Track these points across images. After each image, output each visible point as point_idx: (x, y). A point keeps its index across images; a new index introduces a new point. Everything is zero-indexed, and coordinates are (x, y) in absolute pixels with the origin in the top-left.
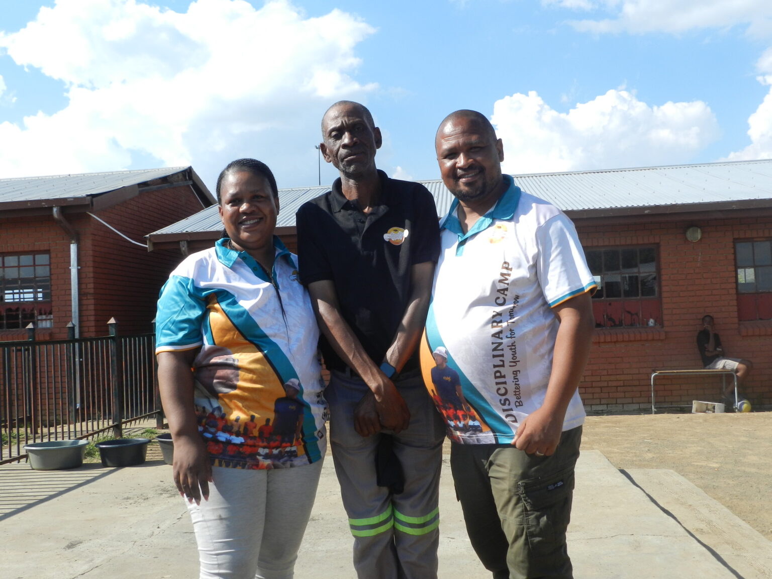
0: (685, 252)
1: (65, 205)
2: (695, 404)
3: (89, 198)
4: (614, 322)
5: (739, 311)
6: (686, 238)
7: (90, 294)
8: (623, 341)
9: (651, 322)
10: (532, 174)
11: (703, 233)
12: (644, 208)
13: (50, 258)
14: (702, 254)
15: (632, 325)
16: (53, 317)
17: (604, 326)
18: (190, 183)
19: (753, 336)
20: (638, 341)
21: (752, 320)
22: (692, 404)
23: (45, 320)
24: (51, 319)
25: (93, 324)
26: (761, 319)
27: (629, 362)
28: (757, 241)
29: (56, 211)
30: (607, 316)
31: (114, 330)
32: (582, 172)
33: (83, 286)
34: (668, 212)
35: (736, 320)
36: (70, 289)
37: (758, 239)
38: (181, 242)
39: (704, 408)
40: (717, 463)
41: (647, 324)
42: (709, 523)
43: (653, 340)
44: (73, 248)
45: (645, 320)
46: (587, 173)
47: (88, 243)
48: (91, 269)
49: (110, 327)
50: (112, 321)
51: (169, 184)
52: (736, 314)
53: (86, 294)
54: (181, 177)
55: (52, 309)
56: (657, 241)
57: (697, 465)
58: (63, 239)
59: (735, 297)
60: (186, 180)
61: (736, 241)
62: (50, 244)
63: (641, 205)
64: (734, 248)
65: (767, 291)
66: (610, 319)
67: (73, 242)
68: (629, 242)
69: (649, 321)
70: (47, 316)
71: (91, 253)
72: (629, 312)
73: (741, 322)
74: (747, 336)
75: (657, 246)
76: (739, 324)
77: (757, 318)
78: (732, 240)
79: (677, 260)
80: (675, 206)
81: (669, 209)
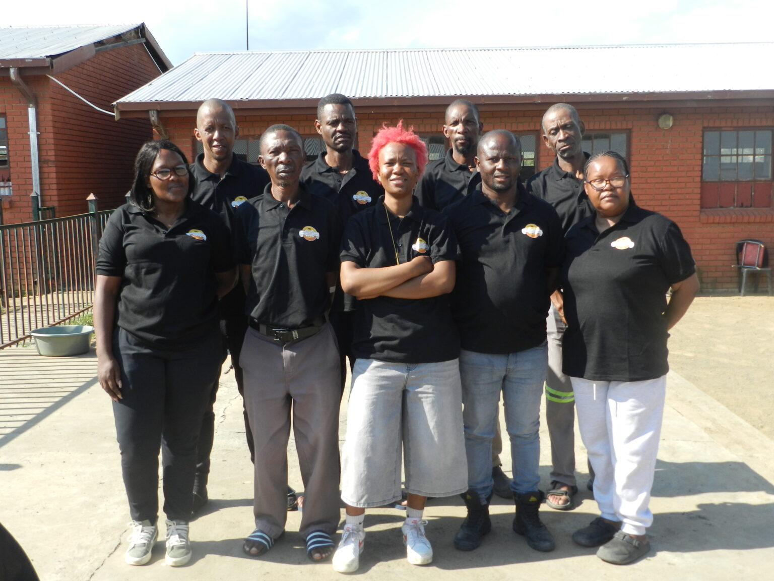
0: (656, 139)
1: (23, 66)
3: (48, 59)
5: (702, 198)
6: (658, 126)
7: (51, 161)
10: (500, 47)
11: (674, 120)
12: (622, 95)
13: (6, 122)
14: (671, 141)
16: (12, 184)
18: (144, 40)
19: (713, 223)
21: (713, 208)
23: (4, 187)
24: (9, 187)
25: (55, 192)
26: (721, 207)
28: (725, 130)
29: (13, 73)
31: (93, 207)
32: (550, 48)
33: (44, 153)
34: (645, 100)
35: (698, 208)
36: (30, 156)
37: (726, 129)
38: (150, 112)
40: (691, 352)
42: (714, 421)
44: (32, 112)
46: (555, 49)
47: (47, 107)
48: (51, 135)
49: (89, 204)
50: (91, 197)
51: (123, 42)
52: (698, 202)
53: (47, 161)
54: (133, 34)
55: (10, 176)
56: (630, 126)
57: (674, 354)
58: (20, 103)
59: (699, 185)
60: (139, 37)
61: (705, 129)
62: (5, 106)
63: (619, 91)
64: (703, 136)
65: (730, 180)
67: (31, 105)
68: (602, 127)
70: (5, 184)
71: (51, 118)
73: (703, 210)
74: (707, 223)
75: (629, 132)
76: (701, 212)
77: (718, 206)
78: (701, 128)
79: (648, 147)
80: (652, 94)
81: (647, 96)
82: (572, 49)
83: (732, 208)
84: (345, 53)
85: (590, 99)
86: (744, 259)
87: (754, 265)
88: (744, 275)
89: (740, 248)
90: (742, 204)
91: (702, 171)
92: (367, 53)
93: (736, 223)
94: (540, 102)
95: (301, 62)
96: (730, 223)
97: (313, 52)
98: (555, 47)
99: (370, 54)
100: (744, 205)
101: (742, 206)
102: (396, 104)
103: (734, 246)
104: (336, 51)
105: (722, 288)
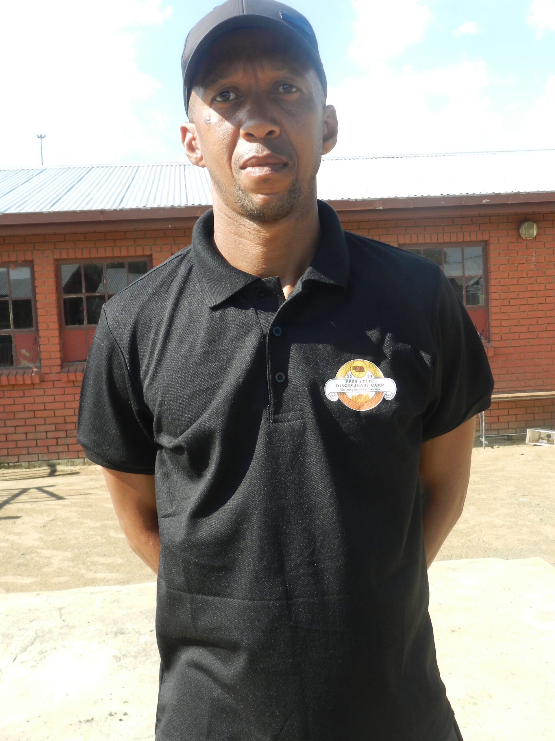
0: (518, 252)
2: (529, 433)
6: (520, 236)
11: (539, 228)
12: (481, 197)
14: (535, 254)
22: (526, 432)
34: (509, 203)
39: (537, 437)
56: (486, 238)
63: (477, 193)
75: (485, 245)
79: (508, 262)
80: (517, 195)
81: (511, 198)
82: (395, 158)
84: (134, 167)
85: (443, 203)
92: (160, 167)
94: (381, 208)
95: (80, 176)
97: (95, 167)
98: (376, 157)
99: (164, 168)
104: (124, 166)
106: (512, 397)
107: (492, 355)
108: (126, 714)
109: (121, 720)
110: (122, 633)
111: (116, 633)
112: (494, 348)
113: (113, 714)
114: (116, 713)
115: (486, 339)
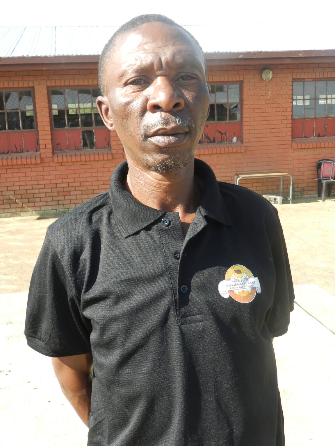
0: (260, 88)
4: (209, 139)
5: (292, 131)
6: (262, 78)
8: (216, 154)
9: (235, 139)
11: (273, 73)
12: (239, 54)
14: (271, 90)
15: (221, 141)
17: (203, 143)
19: (301, 149)
20: (227, 153)
21: (300, 138)
26: (305, 137)
27: (219, 169)
30: (205, 135)
34: (255, 58)
35: (290, 138)
37: (308, 80)
41: (232, 141)
43: (236, 152)
45: (231, 137)
52: (290, 134)
56: (242, 79)
59: (290, 121)
61: (294, 80)
63: (236, 51)
64: (292, 86)
65: (311, 117)
66: (207, 137)
68: (222, 79)
69: (233, 139)
72: (220, 132)
73: (293, 139)
74: (297, 149)
75: (241, 83)
76: (292, 141)
77: (303, 136)
78: (291, 80)
79: (255, 94)
80: (260, 53)
81: (256, 55)
83: (312, 137)
84: (23, 27)
85: (215, 57)
86: (323, 174)
87: (329, 178)
88: (324, 185)
89: (319, 166)
90: (319, 134)
91: (292, 111)
93: (316, 148)
96: (312, 148)
100: (320, 135)
101: (319, 136)
102: (63, 61)
103: (315, 164)
104: (16, 26)
105: (307, 195)
106: (254, 177)
107: (244, 151)
108: (10, 371)
109: (7, 375)
110: (11, 323)
111: (7, 323)
112: (245, 147)
113: (2, 371)
114: (4, 371)
115: (240, 141)
